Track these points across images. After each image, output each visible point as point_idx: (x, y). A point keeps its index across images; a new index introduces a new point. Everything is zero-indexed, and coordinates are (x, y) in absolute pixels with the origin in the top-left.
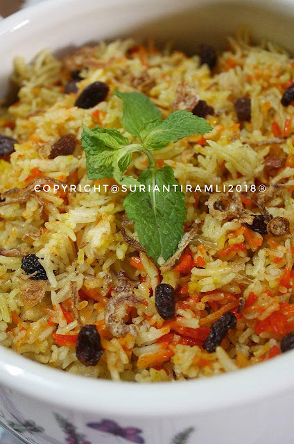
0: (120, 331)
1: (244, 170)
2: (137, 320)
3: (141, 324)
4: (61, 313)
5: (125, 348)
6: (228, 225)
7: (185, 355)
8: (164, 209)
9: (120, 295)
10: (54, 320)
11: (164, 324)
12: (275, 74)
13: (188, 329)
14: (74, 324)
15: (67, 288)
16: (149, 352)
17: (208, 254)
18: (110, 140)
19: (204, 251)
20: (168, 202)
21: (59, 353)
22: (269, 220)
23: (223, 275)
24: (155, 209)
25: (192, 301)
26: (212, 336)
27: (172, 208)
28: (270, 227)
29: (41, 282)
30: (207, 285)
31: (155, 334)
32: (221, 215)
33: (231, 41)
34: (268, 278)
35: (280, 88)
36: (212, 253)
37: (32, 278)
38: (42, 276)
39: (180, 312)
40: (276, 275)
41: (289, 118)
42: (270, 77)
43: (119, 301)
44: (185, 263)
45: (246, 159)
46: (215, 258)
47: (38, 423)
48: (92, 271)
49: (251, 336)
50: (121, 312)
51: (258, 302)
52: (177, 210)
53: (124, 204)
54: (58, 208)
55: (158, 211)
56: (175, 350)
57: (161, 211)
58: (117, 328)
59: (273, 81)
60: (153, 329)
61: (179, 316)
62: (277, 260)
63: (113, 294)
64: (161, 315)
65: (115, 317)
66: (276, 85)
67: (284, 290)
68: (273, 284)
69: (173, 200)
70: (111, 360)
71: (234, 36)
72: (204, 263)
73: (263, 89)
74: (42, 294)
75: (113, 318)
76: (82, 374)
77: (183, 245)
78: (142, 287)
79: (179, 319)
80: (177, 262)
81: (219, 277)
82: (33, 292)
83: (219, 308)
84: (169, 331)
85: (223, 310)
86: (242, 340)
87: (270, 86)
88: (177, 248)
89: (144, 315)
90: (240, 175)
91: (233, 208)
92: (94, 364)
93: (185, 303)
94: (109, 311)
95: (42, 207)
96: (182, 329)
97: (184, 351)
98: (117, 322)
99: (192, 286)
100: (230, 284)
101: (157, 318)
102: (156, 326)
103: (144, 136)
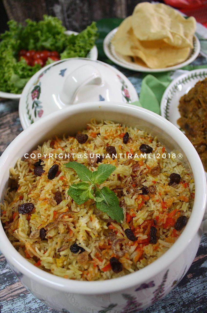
0: (122, 254)
1: (127, 174)
2: (124, 247)
3: (126, 248)
4: (97, 260)
5: (127, 259)
6: (134, 197)
7: (149, 249)
8: (111, 203)
9: (114, 242)
10: (97, 264)
11: (134, 243)
12: (115, 133)
13: (143, 240)
14: (104, 261)
15: (94, 250)
16: (135, 256)
17: (134, 211)
18: (84, 187)
19: (133, 211)
20: (111, 199)
21: (106, 274)
22: (148, 189)
23: (144, 215)
24: (108, 204)
25: (138, 230)
26: (152, 238)
27: (113, 201)
28: (150, 191)
29: (84, 253)
30: (141, 221)
31: (133, 248)
32: (130, 196)
33: (89, 125)
34: (158, 209)
35: (119, 137)
36: (136, 210)
37: (80, 253)
38: (83, 250)
39: (137, 236)
40: (160, 206)
41: (130, 148)
42: (113, 135)
43: (116, 244)
44: (129, 218)
45: (126, 170)
46: (137, 211)
47: (114, 303)
48: (98, 239)
49: (163, 231)
50: (118, 247)
51: (160, 218)
52: (115, 201)
53: (98, 208)
54: (71, 222)
55: (109, 204)
56: (143, 249)
57: (111, 204)
58: (120, 254)
59: (115, 135)
60: (131, 247)
61: (137, 238)
62: (157, 201)
63: (111, 243)
64: (132, 240)
65: (117, 250)
66: (117, 137)
67: (165, 210)
68: (161, 210)
69: (112, 198)
70: (126, 265)
71: (90, 123)
72: (135, 215)
73: (113, 140)
74: (87, 257)
75: (117, 251)
76: (118, 277)
77: (124, 212)
78: (119, 234)
79: (139, 239)
80: (126, 219)
81: (143, 216)
82: (83, 258)
83: (147, 227)
84: (137, 244)
85: (149, 227)
86: (161, 233)
87: (115, 138)
88: (123, 215)
89: (126, 244)
90: (125, 177)
91: (132, 191)
92: (121, 270)
93: (136, 232)
94: (113, 249)
95: (67, 225)
96: (141, 241)
97: (147, 248)
98: (119, 252)
99: (135, 225)
100: (147, 217)
101: (130, 242)
102: (132, 245)
103: (94, 180)
